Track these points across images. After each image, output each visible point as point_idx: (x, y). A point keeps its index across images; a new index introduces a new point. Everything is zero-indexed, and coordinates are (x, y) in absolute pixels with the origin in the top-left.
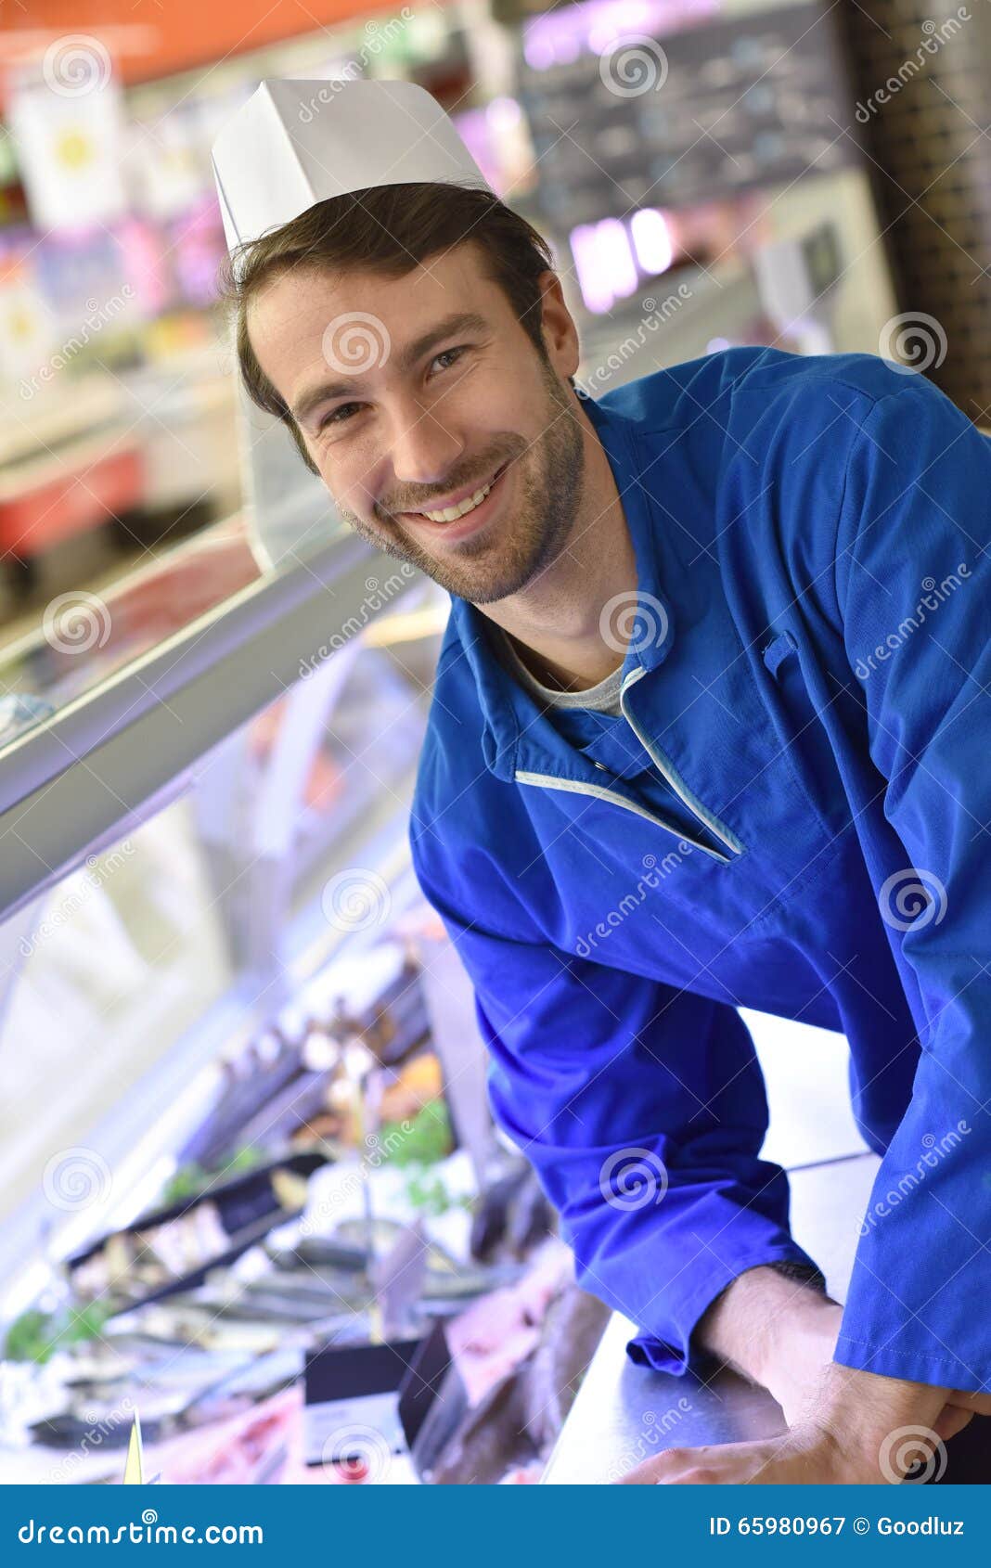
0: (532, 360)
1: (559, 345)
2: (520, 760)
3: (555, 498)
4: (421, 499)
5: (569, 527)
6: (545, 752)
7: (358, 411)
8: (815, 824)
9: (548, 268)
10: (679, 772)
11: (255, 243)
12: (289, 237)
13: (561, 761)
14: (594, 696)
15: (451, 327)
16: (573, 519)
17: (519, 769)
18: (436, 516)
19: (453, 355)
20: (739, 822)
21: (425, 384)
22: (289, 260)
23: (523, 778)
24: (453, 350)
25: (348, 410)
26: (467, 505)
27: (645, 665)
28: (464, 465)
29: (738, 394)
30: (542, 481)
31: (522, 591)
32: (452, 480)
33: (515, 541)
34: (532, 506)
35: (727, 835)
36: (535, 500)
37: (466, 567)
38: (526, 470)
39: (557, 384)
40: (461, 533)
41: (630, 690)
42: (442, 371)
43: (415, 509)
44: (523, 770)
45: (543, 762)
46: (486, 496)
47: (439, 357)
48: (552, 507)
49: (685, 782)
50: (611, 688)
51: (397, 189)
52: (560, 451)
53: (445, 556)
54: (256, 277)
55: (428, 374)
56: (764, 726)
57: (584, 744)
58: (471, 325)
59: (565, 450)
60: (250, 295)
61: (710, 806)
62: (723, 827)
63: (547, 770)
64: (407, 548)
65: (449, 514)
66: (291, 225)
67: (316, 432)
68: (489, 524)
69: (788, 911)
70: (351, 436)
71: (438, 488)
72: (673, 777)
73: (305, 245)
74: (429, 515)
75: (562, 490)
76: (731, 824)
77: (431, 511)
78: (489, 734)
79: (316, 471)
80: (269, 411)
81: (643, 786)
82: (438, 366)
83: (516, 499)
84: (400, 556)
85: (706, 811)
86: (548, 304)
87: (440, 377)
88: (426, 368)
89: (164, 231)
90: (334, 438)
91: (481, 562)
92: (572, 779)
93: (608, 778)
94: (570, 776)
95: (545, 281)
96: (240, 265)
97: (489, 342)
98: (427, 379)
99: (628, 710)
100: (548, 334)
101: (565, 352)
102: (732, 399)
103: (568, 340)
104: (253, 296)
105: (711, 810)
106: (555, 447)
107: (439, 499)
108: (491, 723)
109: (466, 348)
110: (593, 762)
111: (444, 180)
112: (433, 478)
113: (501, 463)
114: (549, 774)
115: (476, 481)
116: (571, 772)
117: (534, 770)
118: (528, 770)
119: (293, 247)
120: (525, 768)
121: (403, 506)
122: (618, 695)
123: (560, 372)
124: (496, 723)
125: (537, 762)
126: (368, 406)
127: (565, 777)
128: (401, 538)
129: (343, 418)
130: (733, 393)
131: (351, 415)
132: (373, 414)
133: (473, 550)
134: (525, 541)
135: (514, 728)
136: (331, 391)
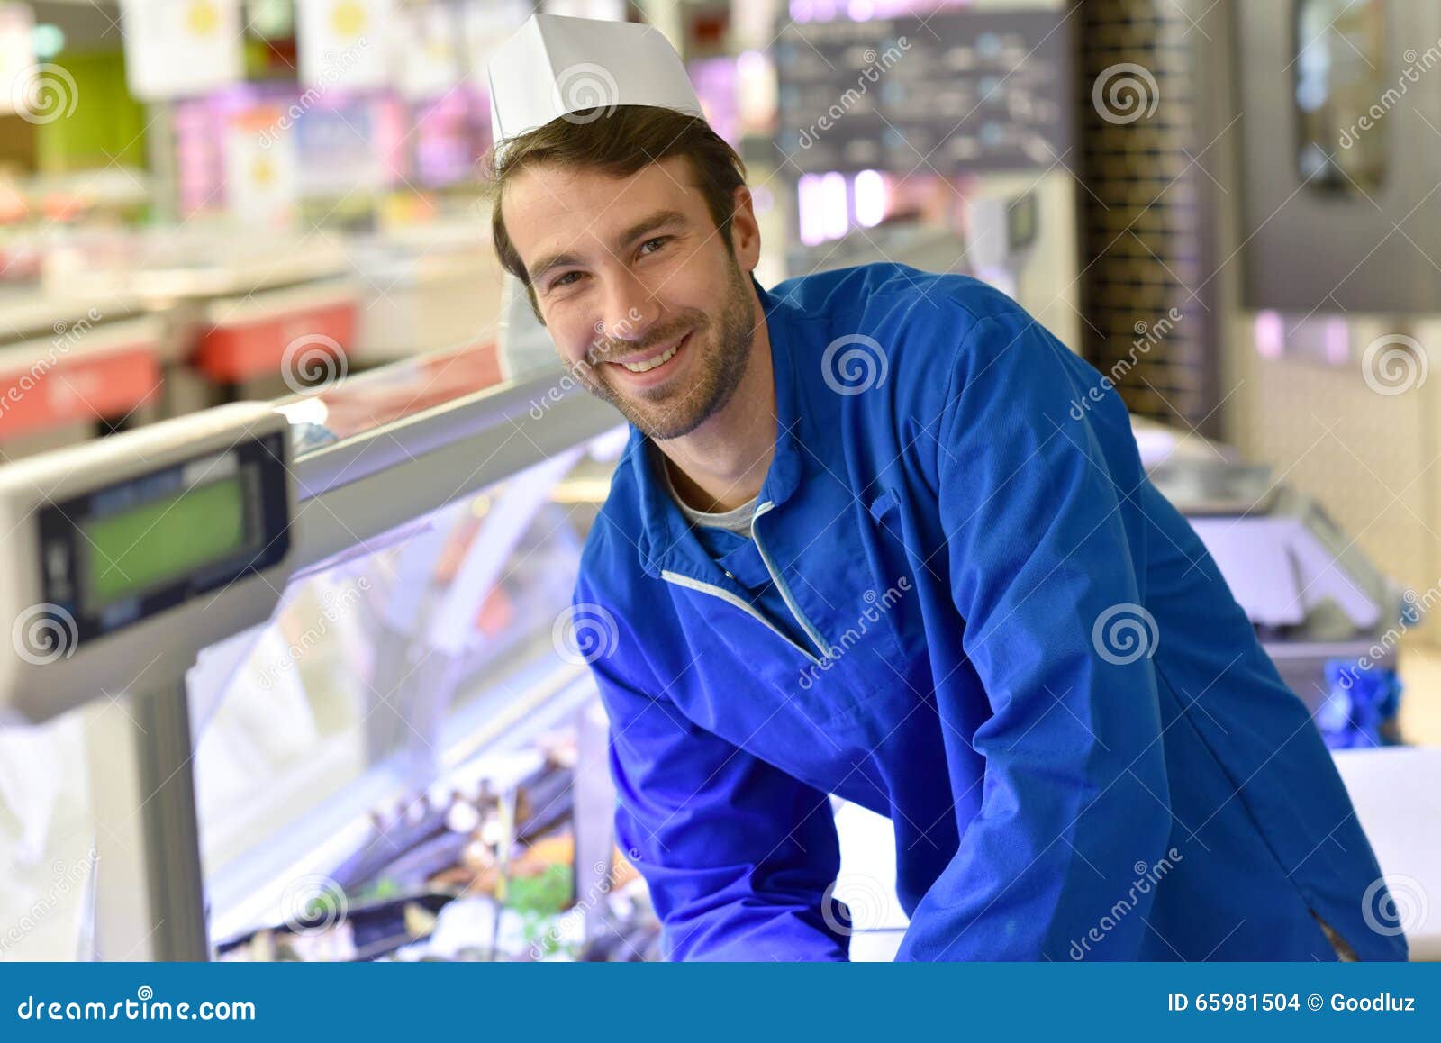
0: (721, 255)
1: (745, 245)
2: (667, 561)
3: (727, 364)
4: (621, 353)
5: (734, 387)
6: (688, 558)
7: (579, 279)
8: (893, 642)
9: (743, 183)
10: (791, 588)
11: (515, 139)
12: (542, 137)
13: (700, 567)
14: (731, 518)
15: (658, 221)
16: (738, 382)
17: (666, 569)
18: (633, 367)
19: (659, 243)
20: (832, 634)
21: (634, 261)
22: (539, 156)
23: (668, 576)
24: (660, 238)
25: (573, 277)
26: (657, 361)
27: (773, 501)
28: (657, 330)
29: (875, 297)
30: (718, 349)
31: (691, 433)
32: (646, 339)
33: (693, 393)
34: (709, 368)
35: (821, 642)
36: (712, 363)
37: (652, 409)
38: (706, 339)
39: (739, 274)
40: (650, 382)
41: (760, 519)
42: (647, 254)
43: (616, 360)
44: (668, 570)
45: (685, 565)
46: (672, 355)
47: (648, 243)
48: (724, 370)
49: (795, 597)
50: (744, 514)
51: (630, 109)
52: (735, 327)
53: (636, 399)
54: (512, 166)
55: (637, 255)
56: (861, 561)
57: (719, 557)
58: (674, 220)
59: (739, 327)
60: (507, 180)
61: (811, 618)
62: (819, 636)
63: (688, 573)
64: (606, 391)
65: (643, 367)
66: (543, 128)
67: (545, 291)
68: (673, 377)
69: (862, 710)
70: (572, 297)
71: (636, 345)
72: (785, 591)
73: (551, 145)
74: (627, 365)
75: (733, 358)
76: (827, 634)
77: (629, 363)
78: (645, 539)
79: (543, 322)
80: (512, 272)
81: (761, 595)
82: (646, 250)
83: (696, 362)
84: (601, 396)
85: (808, 622)
86: (739, 211)
87: (646, 258)
88: (636, 251)
89: (412, 110)
90: (559, 298)
91: (664, 407)
92: (706, 582)
93: (737, 586)
94: (705, 579)
95: (739, 193)
96: (500, 155)
97: (688, 235)
98: (637, 259)
99: (756, 534)
100: (737, 235)
101: (748, 251)
102: (868, 301)
103: (752, 241)
104: (508, 181)
105: (811, 620)
106: (730, 324)
107: (636, 353)
108: (648, 530)
109: (670, 238)
110: (724, 571)
111: (667, 106)
112: (631, 337)
113: (687, 332)
114: (689, 576)
115: (666, 343)
116: (706, 576)
117: (677, 571)
118: (672, 571)
119: (543, 146)
120: (670, 568)
121: (608, 356)
122: (751, 519)
123: (742, 266)
124: (652, 530)
125: (680, 565)
126: (588, 275)
127: (701, 580)
128: (604, 382)
129: (568, 282)
130: (869, 297)
131: (574, 281)
132: (592, 281)
133: (659, 396)
134: (699, 394)
135: (666, 537)
136: (563, 260)
